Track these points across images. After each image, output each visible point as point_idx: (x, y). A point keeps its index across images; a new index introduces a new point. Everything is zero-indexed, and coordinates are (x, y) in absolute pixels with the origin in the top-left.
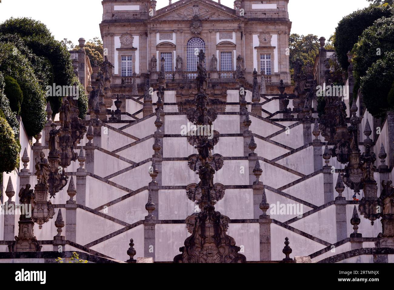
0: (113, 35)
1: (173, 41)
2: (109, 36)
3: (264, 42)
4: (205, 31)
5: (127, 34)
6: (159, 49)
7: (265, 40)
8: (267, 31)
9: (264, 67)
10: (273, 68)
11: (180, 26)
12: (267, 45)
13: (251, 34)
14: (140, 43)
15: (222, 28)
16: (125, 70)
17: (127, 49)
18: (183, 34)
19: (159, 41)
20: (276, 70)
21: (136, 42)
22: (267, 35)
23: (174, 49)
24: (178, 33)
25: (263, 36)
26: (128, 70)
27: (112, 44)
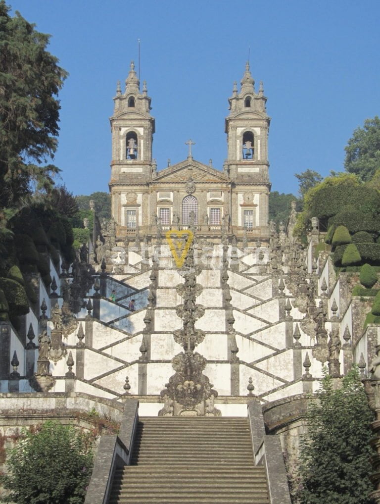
0: (120, 193)
1: (171, 199)
2: (116, 193)
3: (248, 200)
4: (197, 191)
5: (132, 192)
6: (159, 205)
8: (251, 191)
9: (247, 221)
10: (255, 223)
11: (176, 186)
12: (251, 203)
13: (236, 194)
14: (143, 200)
15: (213, 188)
16: (130, 223)
17: (132, 205)
18: (179, 193)
19: (159, 199)
20: (258, 224)
21: (140, 198)
22: (251, 194)
23: (171, 206)
24: (175, 192)
25: (247, 195)
26: (133, 223)
27: (120, 200)
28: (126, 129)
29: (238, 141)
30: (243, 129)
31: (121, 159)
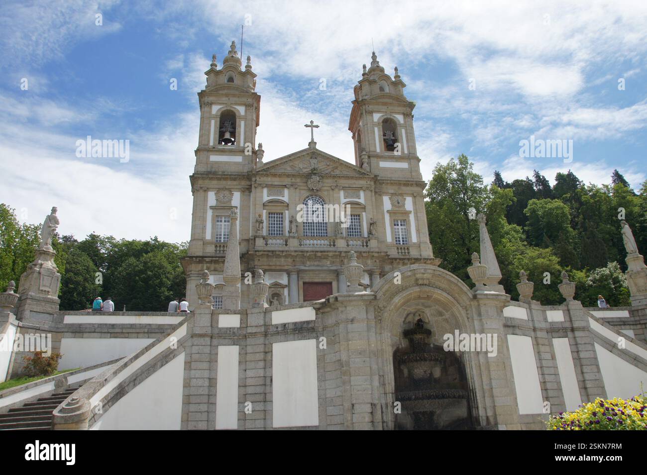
0: (206, 190)
1: (286, 199)
2: (201, 191)
3: (397, 205)
4: (325, 188)
5: (225, 189)
6: (267, 208)
7: (398, 203)
8: (400, 192)
9: (399, 235)
10: (411, 237)
11: (293, 180)
12: (401, 209)
13: (380, 195)
14: (241, 200)
15: (347, 186)
16: (221, 235)
17: (223, 208)
18: (298, 190)
19: (266, 198)
20: (414, 239)
21: (236, 199)
22: (400, 197)
23: (287, 208)
24: (292, 188)
25: (395, 198)
26: (224, 235)
27: (205, 200)
28: (219, 107)
29: (376, 129)
30: (381, 115)
31: (211, 144)
